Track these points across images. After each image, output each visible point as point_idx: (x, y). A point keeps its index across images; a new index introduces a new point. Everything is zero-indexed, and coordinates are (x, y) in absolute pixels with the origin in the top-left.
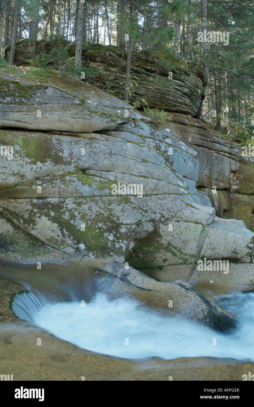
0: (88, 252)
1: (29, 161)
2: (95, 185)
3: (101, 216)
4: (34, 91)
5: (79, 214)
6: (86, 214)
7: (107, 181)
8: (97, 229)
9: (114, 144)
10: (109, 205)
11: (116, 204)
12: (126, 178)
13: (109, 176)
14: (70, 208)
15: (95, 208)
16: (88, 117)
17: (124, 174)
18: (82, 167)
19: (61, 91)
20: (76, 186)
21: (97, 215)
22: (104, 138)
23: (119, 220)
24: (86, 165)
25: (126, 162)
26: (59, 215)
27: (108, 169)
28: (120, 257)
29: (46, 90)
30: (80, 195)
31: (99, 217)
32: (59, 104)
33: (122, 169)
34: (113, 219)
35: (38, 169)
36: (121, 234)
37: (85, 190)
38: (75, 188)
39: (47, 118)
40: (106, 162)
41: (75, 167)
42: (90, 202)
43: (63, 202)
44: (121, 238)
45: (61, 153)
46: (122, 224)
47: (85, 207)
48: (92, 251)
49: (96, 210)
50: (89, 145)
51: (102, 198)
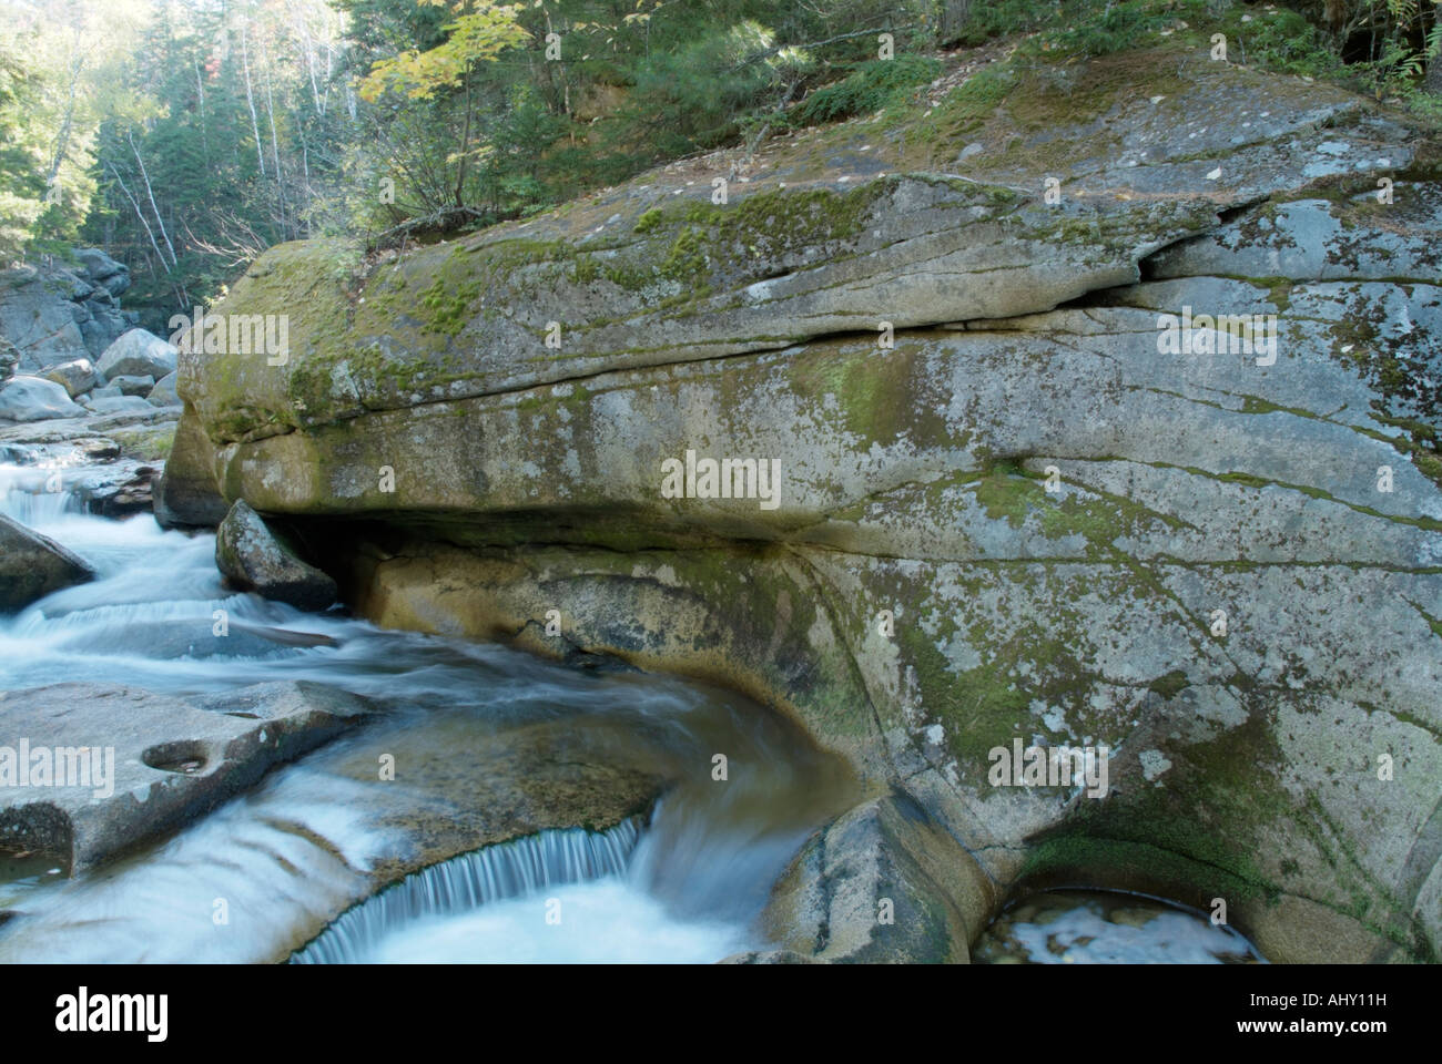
0: (944, 759)
1: (853, 443)
2: (1035, 517)
3: (1035, 637)
4: (866, 208)
5: (967, 621)
6: (989, 626)
7: (1097, 497)
8: (1010, 680)
9: (1132, 346)
10: (1075, 599)
11: (1101, 596)
12: (1167, 485)
13: (1106, 480)
14: (944, 598)
15: (1021, 606)
16: (1019, 260)
17: (1163, 470)
18: (1002, 450)
19: (933, 185)
20: (968, 523)
21: (1021, 633)
22: (1100, 322)
23: (1092, 661)
24: (1021, 444)
25: (1170, 420)
26: (913, 617)
27: (1104, 452)
28: (1047, 801)
29: (894, 196)
30: (979, 557)
31: (1027, 642)
32: (931, 233)
33: (1157, 446)
34: (1071, 652)
35: (874, 468)
36: (1093, 713)
37: (997, 536)
38: (961, 529)
39: (907, 287)
40: (1093, 424)
41: (979, 453)
42: (1006, 581)
43: (931, 576)
44: (1090, 728)
45: (943, 406)
46: (1100, 677)
47: (990, 597)
48: (959, 757)
49: (1024, 612)
50: (1041, 361)
51: (1055, 570)
